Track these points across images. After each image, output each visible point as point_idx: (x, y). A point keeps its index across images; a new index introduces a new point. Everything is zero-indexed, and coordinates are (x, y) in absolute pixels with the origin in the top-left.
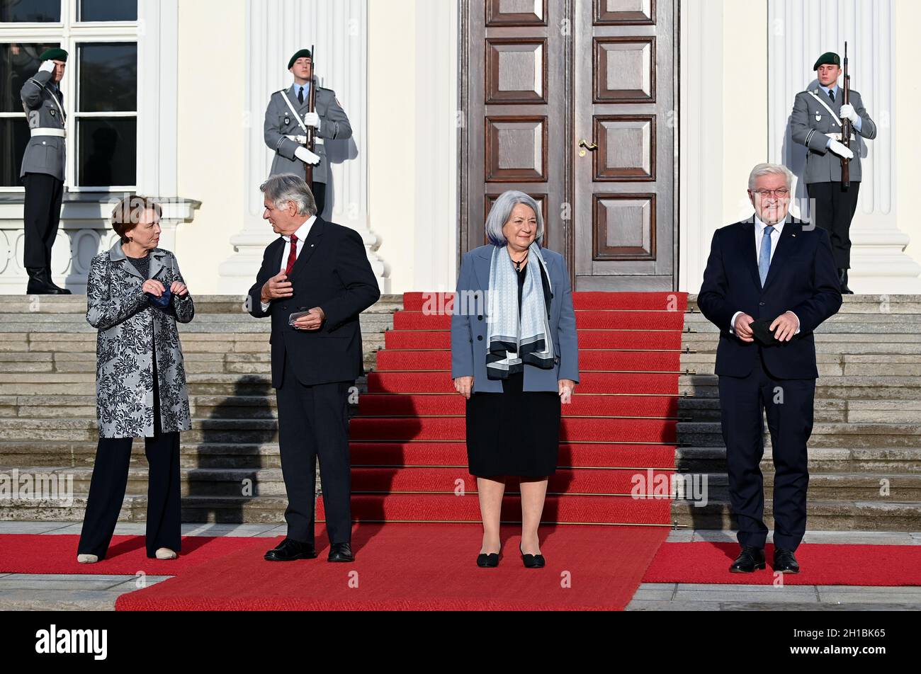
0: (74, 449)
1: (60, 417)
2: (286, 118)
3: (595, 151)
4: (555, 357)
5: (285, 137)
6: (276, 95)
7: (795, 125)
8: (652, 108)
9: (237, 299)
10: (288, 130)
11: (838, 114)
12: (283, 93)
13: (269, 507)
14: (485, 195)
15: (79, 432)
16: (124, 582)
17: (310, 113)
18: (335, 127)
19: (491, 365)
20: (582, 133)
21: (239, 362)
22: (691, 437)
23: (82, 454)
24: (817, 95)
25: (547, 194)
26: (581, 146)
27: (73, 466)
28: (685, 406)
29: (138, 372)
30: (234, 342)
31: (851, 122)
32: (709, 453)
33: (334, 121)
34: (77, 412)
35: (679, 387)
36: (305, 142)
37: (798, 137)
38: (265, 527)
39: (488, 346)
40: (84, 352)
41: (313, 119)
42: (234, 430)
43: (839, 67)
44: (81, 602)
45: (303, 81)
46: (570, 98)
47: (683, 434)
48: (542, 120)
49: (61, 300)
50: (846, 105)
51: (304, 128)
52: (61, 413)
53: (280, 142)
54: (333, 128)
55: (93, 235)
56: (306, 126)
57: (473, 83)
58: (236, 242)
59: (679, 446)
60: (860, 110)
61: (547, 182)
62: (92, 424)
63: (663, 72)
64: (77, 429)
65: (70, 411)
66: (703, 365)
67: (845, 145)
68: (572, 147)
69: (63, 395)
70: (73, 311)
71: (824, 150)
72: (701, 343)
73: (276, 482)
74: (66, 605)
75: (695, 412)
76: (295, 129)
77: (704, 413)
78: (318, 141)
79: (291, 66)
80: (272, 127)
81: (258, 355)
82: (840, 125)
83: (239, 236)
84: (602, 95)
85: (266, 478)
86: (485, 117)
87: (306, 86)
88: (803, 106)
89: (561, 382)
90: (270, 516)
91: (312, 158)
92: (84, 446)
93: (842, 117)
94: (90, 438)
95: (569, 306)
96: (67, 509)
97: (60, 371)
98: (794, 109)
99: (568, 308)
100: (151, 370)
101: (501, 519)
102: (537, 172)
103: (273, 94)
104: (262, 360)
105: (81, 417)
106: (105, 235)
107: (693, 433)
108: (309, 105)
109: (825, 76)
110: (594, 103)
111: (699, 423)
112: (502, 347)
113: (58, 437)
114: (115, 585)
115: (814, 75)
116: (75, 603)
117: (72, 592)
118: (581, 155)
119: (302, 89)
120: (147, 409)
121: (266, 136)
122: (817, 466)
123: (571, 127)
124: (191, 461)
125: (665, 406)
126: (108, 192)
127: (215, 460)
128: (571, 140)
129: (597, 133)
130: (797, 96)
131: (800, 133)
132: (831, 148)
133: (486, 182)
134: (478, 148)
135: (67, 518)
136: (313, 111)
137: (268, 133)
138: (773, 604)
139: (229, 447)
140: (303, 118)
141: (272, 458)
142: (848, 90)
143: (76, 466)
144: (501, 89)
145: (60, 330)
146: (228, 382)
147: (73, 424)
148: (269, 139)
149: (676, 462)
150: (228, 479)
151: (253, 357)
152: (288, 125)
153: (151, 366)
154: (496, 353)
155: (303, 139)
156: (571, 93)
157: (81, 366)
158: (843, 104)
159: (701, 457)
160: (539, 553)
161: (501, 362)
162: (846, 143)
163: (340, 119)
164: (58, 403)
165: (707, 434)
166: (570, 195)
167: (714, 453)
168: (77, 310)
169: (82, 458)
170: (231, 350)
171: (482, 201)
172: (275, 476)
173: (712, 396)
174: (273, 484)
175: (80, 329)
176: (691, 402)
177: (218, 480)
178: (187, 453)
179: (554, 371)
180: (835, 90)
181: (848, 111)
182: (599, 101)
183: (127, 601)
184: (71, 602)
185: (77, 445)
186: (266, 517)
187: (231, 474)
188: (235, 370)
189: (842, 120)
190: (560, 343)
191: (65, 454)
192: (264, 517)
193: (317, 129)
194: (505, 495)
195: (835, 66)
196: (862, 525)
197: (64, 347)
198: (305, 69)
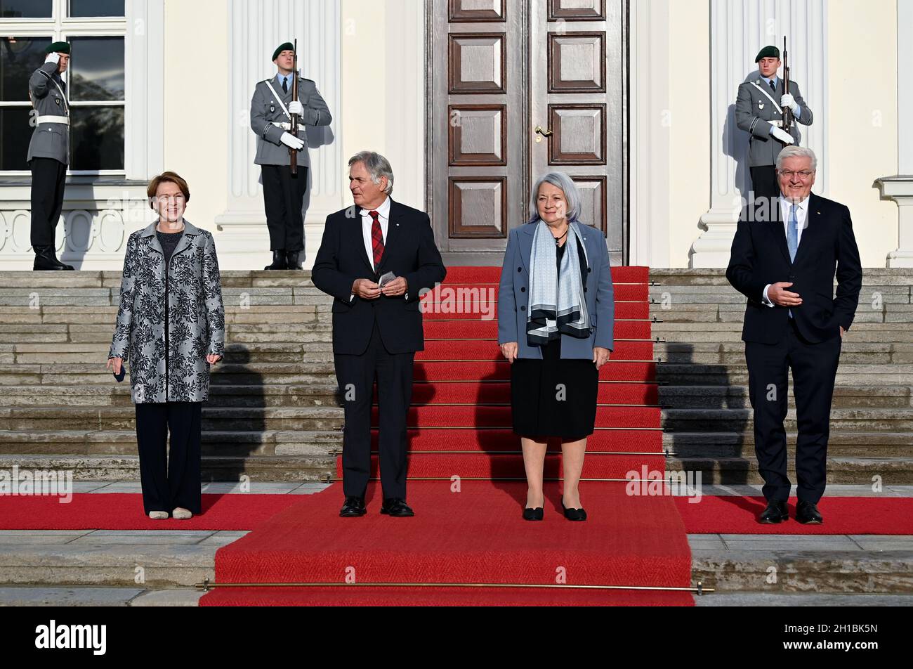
0: (102, 414)
1: (81, 384)
2: (272, 106)
3: (550, 137)
4: (591, 327)
5: (271, 124)
6: (261, 85)
7: (740, 113)
8: (603, 97)
9: (232, 274)
10: (273, 117)
11: (779, 102)
12: (267, 82)
13: (293, 466)
14: (449, 178)
15: (102, 398)
16: (208, 537)
17: (294, 102)
18: (318, 114)
19: (532, 332)
20: (538, 120)
21: (242, 332)
22: (671, 399)
23: (109, 418)
24: (759, 85)
25: (506, 177)
26: (537, 132)
27: (101, 429)
28: (663, 371)
29: (154, 341)
30: (235, 314)
31: (791, 110)
32: (692, 414)
33: (316, 109)
34: (97, 379)
35: (654, 354)
36: (289, 129)
37: (742, 124)
38: (292, 486)
39: (530, 315)
40: (94, 324)
41: (297, 107)
42: (247, 395)
43: (779, 59)
44: (183, 556)
45: (287, 73)
46: (527, 88)
47: (664, 396)
48: (502, 108)
49: (66, 276)
50: (786, 95)
51: (289, 116)
52: (82, 381)
53: (267, 128)
54: (315, 116)
55: (86, 216)
56: (290, 114)
57: (437, 74)
58: (220, 221)
59: (663, 408)
60: (798, 99)
61: (506, 165)
62: (114, 390)
63: (614, 63)
64: (100, 395)
65: (90, 378)
66: (672, 333)
67: (787, 132)
68: (529, 133)
69: (81, 363)
70: (78, 285)
71: (766, 135)
72: (667, 313)
73: (294, 443)
74: (168, 558)
75: (671, 376)
76: (280, 116)
77: (679, 378)
78: (301, 128)
79: (275, 57)
80: (258, 114)
81: (260, 326)
82: (781, 113)
83: (223, 216)
84: (556, 85)
85: (285, 440)
86: (449, 106)
87: (290, 76)
88: (746, 96)
89: (595, 349)
90: (294, 474)
91: (295, 143)
92: (111, 411)
93: (783, 105)
94: (112, 403)
95: (607, 279)
96: (103, 470)
97: (75, 341)
98: (738, 98)
99: (605, 281)
100: (164, 340)
101: (544, 476)
102: (496, 157)
103: (258, 84)
104: (264, 330)
105: (101, 384)
106: (97, 215)
107: (674, 396)
108: (292, 94)
109: (766, 68)
110: (549, 92)
111: (678, 387)
112: (542, 315)
113: (82, 402)
114: (202, 540)
115: (755, 67)
116: (177, 557)
117: (167, 546)
118: (538, 141)
119: (286, 79)
120: (160, 376)
121: (252, 122)
122: (791, 426)
123: (528, 115)
124: (211, 424)
125: (644, 371)
126: (98, 176)
127: (233, 423)
128: (528, 127)
129: (552, 121)
130: (741, 87)
131: (744, 121)
132: (774, 134)
133: (449, 165)
134: (442, 134)
135: (103, 478)
136: (296, 100)
137: (255, 120)
138: (823, 552)
139: (247, 412)
140: (287, 107)
141: (287, 421)
142: (788, 81)
143: (103, 429)
144: (462, 80)
145: (68, 303)
146: (235, 351)
147: (97, 391)
148: (255, 126)
149: (662, 423)
150: (250, 440)
151: (256, 328)
152: (273, 112)
153: (164, 336)
154: (537, 321)
155: (287, 126)
156: (528, 84)
157: (95, 337)
158: (784, 94)
159: (685, 418)
160: (581, 507)
161: (541, 329)
162: (787, 129)
163: (320, 107)
164: (79, 371)
165: (686, 397)
166: (527, 178)
167: (697, 414)
168: (82, 285)
169: (109, 422)
170: (232, 321)
171: (446, 183)
172: (294, 438)
173: (684, 362)
174: (292, 445)
175: (88, 302)
176: (668, 367)
177: (240, 441)
178: (207, 416)
179: (589, 341)
180: (775, 80)
181: (788, 100)
182: (553, 91)
183: (226, 555)
184: (173, 556)
185: (104, 410)
186: (290, 476)
187: (252, 435)
188: (239, 340)
189: (783, 108)
190: (598, 314)
191: (92, 418)
192: (287, 476)
193: (300, 116)
194: (547, 454)
195: (776, 58)
196: (842, 479)
197: (76, 319)
198: (289, 61)
